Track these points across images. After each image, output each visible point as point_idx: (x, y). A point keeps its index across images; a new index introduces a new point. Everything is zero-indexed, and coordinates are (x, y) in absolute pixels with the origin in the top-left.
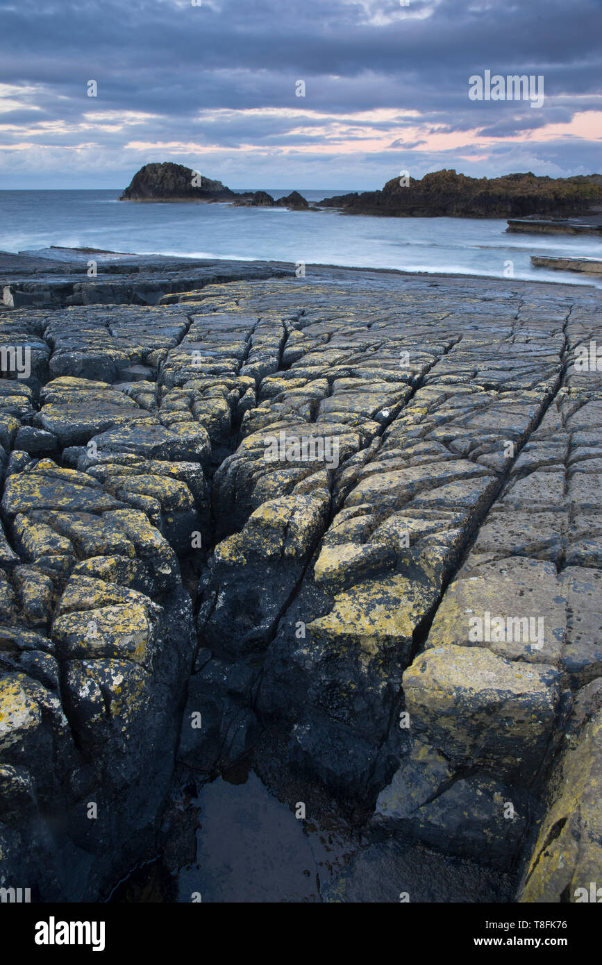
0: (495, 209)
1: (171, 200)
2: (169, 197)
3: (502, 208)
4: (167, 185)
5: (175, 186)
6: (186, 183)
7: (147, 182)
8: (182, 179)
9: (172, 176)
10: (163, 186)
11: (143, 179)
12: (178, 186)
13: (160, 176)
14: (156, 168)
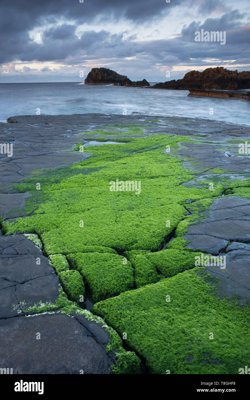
5: (102, 78)
6: (107, 76)
7: (91, 76)
8: (106, 75)
9: (101, 73)
10: (97, 78)
11: (90, 75)
12: (103, 78)
13: (96, 73)
14: (95, 70)
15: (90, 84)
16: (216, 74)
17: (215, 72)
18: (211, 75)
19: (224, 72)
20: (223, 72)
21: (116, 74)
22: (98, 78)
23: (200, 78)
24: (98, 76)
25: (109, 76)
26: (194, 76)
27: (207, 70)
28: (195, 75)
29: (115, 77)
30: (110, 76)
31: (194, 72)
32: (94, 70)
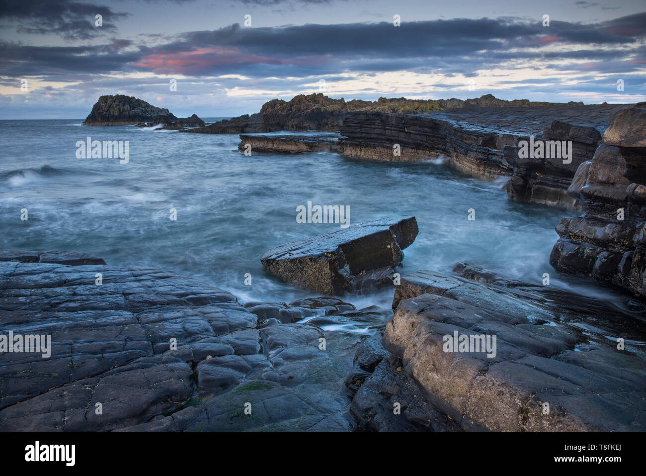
0: (327, 124)
1: (116, 123)
2: (115, 121)
3: (333, 122)
4: (113, 112)
5: (120, 112)
6: (130, 110)
7: (99, 110)
8: (127, 107)
9: (118, 105)
10: (110, 113)
11: (97, 107)
12: (122, 113)
13: (107, 105)
14: (107, 99)
15: (98, 123)
16: (311, 104)
17: (310, 102)
18: (304, 107)
19: (324, 101)
20: (322, 102)
21: (147, 105)
22: (112, 114)
23: (285, 111)
24: (112, 110)
25: (133, 109)
26: (276, 108)
27: (297, 97)
28: (278, 107)
29: (146, 110)
30: (136, 110)
31: (277, 102)
32: (104, 99)
